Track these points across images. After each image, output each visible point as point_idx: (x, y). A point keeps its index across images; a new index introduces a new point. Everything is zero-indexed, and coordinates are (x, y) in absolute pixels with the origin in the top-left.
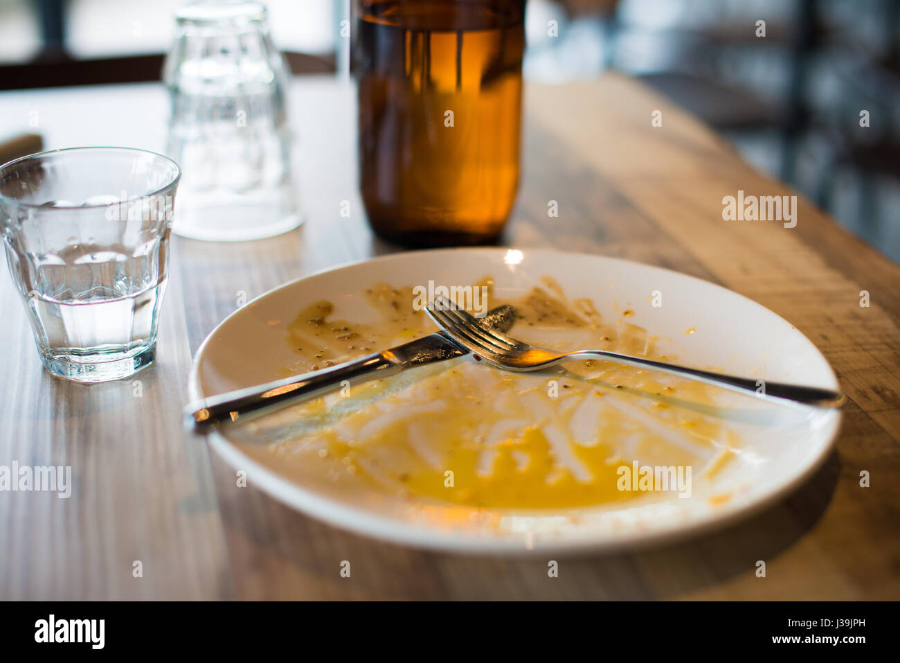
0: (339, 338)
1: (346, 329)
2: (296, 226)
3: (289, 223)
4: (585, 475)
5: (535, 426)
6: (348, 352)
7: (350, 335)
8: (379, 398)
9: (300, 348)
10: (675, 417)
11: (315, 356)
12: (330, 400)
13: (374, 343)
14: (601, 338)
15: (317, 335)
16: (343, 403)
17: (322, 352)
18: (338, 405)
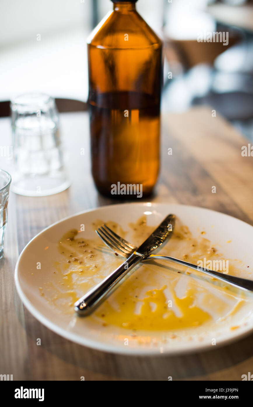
0: (80, 247)
1: (83, 242)
2: (66, 189)
3: (63, 187)
4: (180, 314)
5: (160, 289)
6: (83, 254)
7: (84, 244)
8: (95, 276)
9: (63, 251)
10: (220, 285)
11: (70, 255)
12: (75, 277)
13: (95, 248)
14: (191, 245)
15: (71, 245)
16: (80, 279)
17: (72, 253)
18: (77, 280)
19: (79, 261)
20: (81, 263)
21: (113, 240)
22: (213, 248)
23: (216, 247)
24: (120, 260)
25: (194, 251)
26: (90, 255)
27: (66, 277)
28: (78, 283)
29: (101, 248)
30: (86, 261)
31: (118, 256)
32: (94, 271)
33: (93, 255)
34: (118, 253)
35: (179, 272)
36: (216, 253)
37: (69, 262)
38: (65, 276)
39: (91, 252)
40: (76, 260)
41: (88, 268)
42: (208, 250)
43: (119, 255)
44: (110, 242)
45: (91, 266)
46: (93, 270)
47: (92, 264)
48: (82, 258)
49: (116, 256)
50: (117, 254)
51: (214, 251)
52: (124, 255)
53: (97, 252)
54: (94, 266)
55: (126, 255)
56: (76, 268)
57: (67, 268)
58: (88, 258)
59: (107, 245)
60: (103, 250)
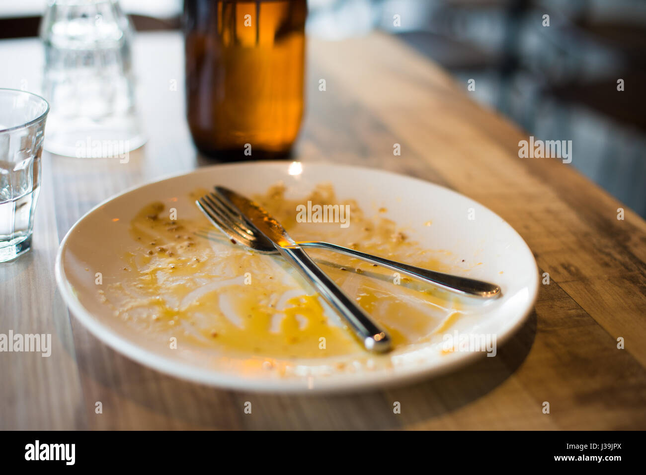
0: (169, 230)
1: (174, 223)
2: (140, 146)
6: (175, 241)
7: (177, 227)
8: (197, 275)
9: (140, 237)
10: (416, 288)
11: (151, 243)
12: (161, 277)
13: (195, 234)
14: (363, 229)
15: (152, 227)
16: (171, 279)
17: (156, 240)
18: (167, 280)
19: (168, 252)
20: (171, 255)
21: (226, 218)
22: (400, 234)
23: (407, 233)
24: (239, 252)
25: (369, 237)
26: (186, 243)
27: (147, 276)
28: (169, 286)
29: (207, 233)
30: (180, 251)
31: (236, 245)
32: (194, 266)
33: (193, 242)
34: (236, 239)
35: (343, 269)
36: (407, 241)
37: (151, 253)
38: (144, 275)
39: (189, 239)
40: (163, 251)
41: (184, 263)
42: (392, 236)
43: (237, 243)
44: (221, 221)
45: (189, 260)
46: (192, 265)
47: (191, 257)
48: (173, 248)
49: (232, 243)
50: (234, 242)
51: (403, 237)
52: (245, 242)
53: (200, 239)
54: (195, 259)
55: (250, 243)
56: (164, 263)
57: (147, 262)
58: (184, 248)
59: (216, 226)
60: (209, 236)
